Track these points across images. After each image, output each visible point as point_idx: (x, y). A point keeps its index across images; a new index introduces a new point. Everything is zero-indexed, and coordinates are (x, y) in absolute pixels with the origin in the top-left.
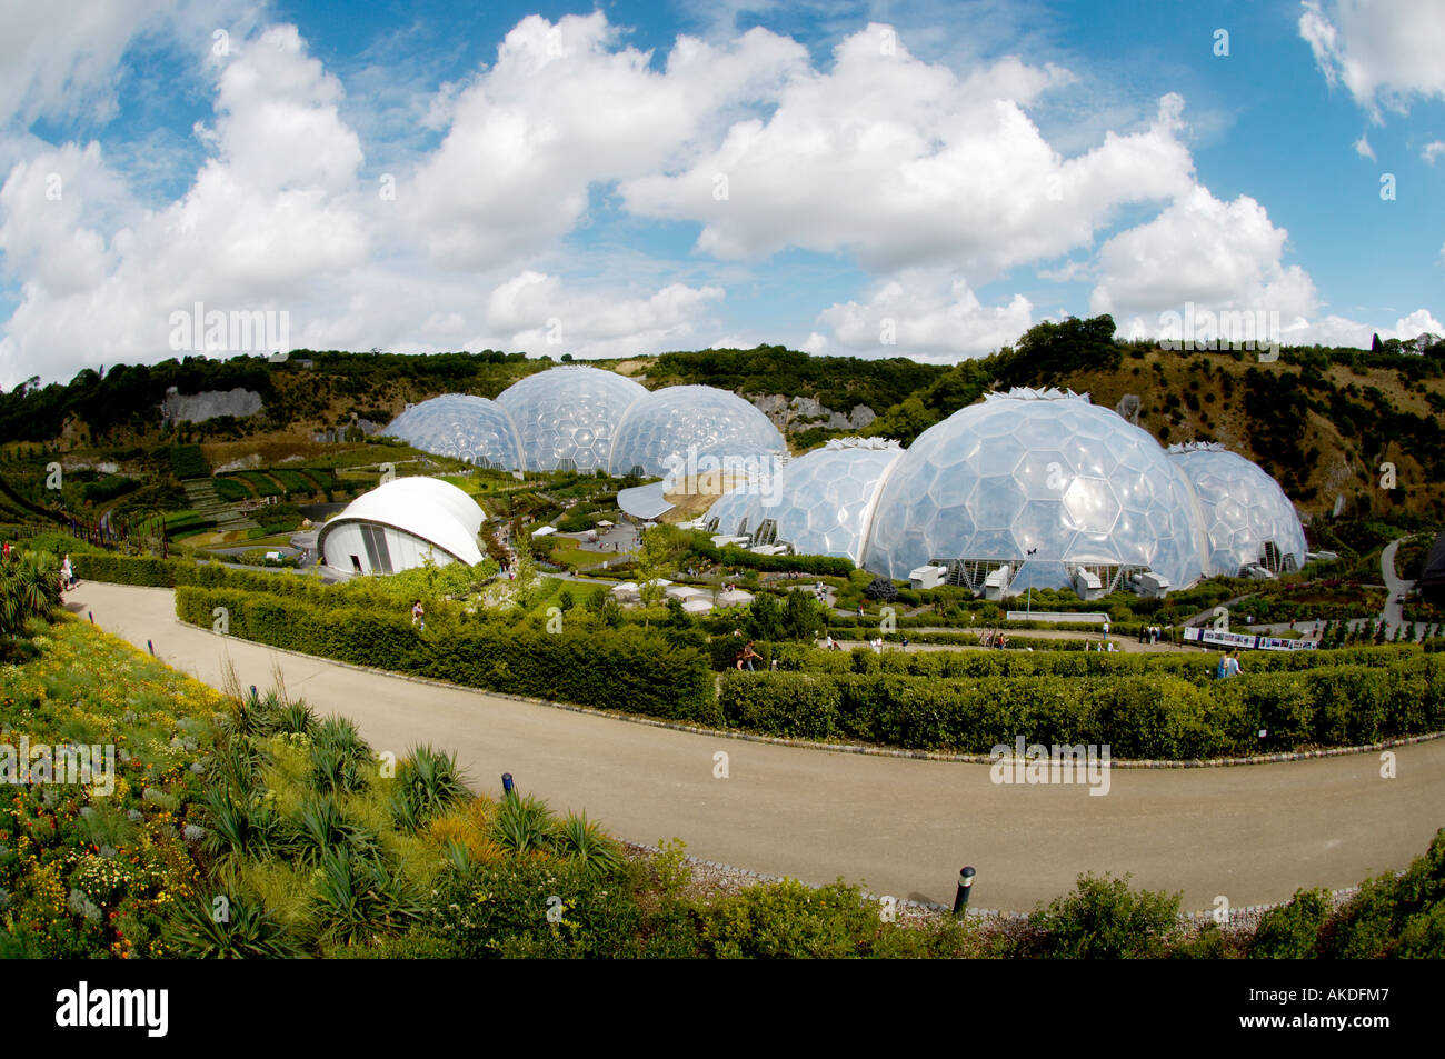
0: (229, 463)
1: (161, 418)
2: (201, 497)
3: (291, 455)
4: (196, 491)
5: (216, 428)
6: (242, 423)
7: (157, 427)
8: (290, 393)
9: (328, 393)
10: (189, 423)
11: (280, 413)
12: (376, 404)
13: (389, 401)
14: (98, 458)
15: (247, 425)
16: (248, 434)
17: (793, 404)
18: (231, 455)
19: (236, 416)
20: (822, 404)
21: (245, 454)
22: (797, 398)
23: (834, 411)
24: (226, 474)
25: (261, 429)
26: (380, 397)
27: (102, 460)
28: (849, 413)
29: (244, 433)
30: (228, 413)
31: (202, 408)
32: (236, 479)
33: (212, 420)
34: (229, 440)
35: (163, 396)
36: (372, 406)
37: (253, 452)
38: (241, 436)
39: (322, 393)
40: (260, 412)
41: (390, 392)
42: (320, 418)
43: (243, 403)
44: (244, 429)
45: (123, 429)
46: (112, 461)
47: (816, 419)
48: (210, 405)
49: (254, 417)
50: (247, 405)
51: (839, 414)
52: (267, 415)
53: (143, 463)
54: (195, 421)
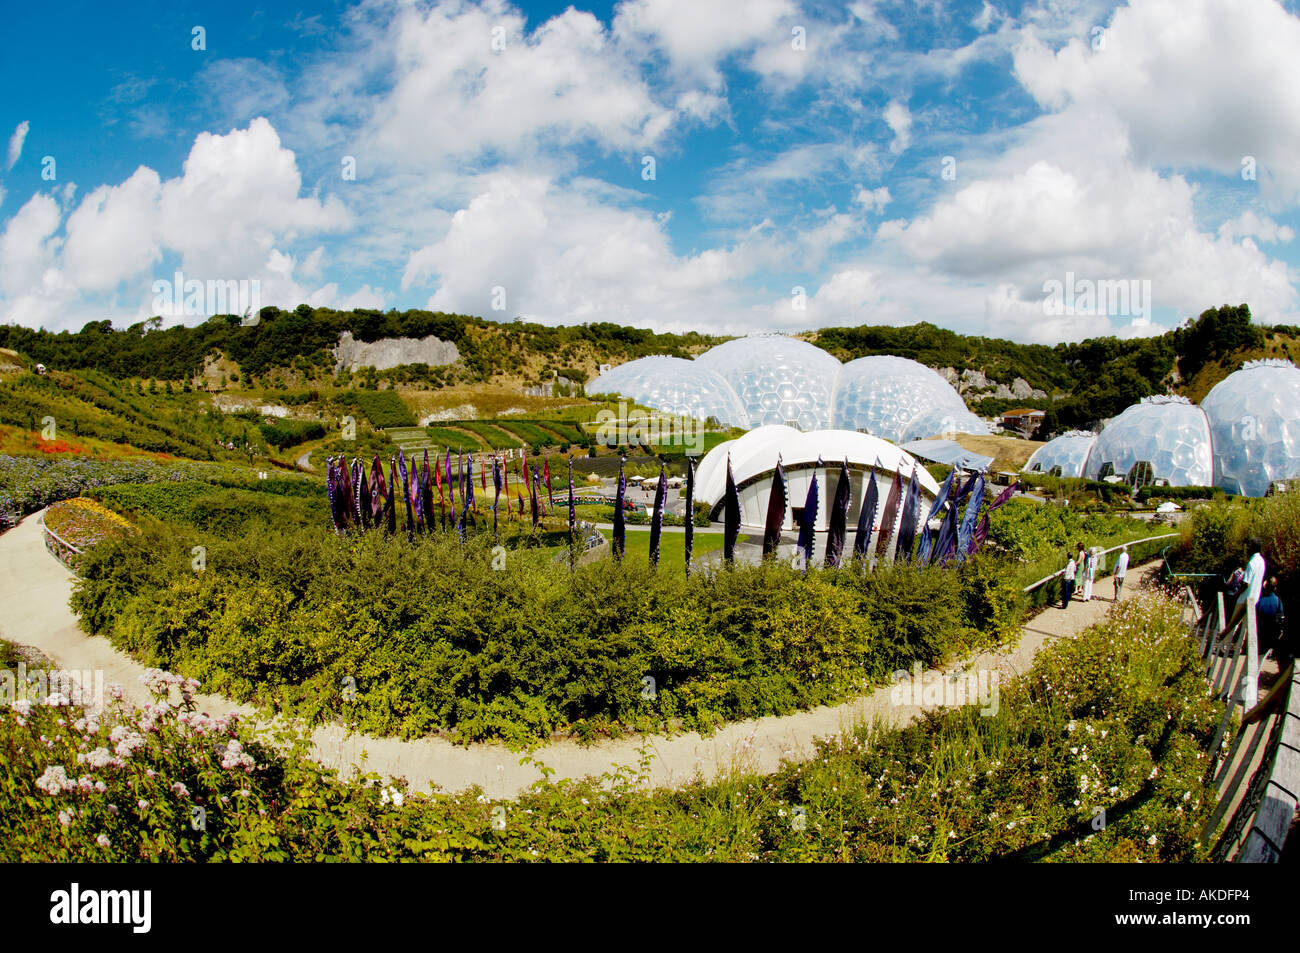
0: (438, 412)
1: (335, 363)
2: (415, 447)
3: (510, 406)
4: (408, 441)
5: (408, 375)
6: (439, 372)
7: (329, 371)
8: (485, 345)
9: (521, 348)
10: (373, 369)
11: (479, 366)
12: (569, 363)
13: (580, 361)
14: (259, 400)
15: (446, 375)
16: (448, 384)
17: (964, 375)
18: (436, 404)
19: (430, 365)
20: (988, 377)
21: (454, 403)
22: (966, 370)
23: (998, 383)
24: (442, 424)
25: (462, 380)
26: (571, 357)
27: (265, 402)
28: (1011, 385)
29: (444, 383)
30: (421, 360)
31: (390, 354)
32: (455, 429)
33: (403, 367)
34: (427, 388)
35: (335, 341)
36: (565, 365)
37: (465, 402)
38: (440, 386)
39: (515, 348)
40: (459, 362)
41: (580, 352)
42: (520, 373)
43: (434, 352)
44: (442, 379)
45: (286, 372)
46: (279, 405)
47: (985, 390)
48: (398, 351)
49: (451, 367)
50: (442, 354)
51: (1003, 386)
52: (466, 366)
53: (321, 408)
54: (380, 367)
